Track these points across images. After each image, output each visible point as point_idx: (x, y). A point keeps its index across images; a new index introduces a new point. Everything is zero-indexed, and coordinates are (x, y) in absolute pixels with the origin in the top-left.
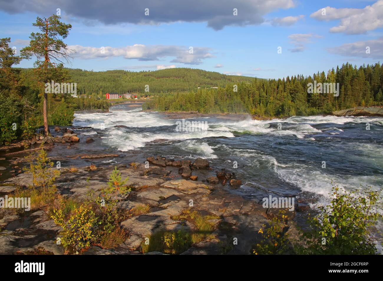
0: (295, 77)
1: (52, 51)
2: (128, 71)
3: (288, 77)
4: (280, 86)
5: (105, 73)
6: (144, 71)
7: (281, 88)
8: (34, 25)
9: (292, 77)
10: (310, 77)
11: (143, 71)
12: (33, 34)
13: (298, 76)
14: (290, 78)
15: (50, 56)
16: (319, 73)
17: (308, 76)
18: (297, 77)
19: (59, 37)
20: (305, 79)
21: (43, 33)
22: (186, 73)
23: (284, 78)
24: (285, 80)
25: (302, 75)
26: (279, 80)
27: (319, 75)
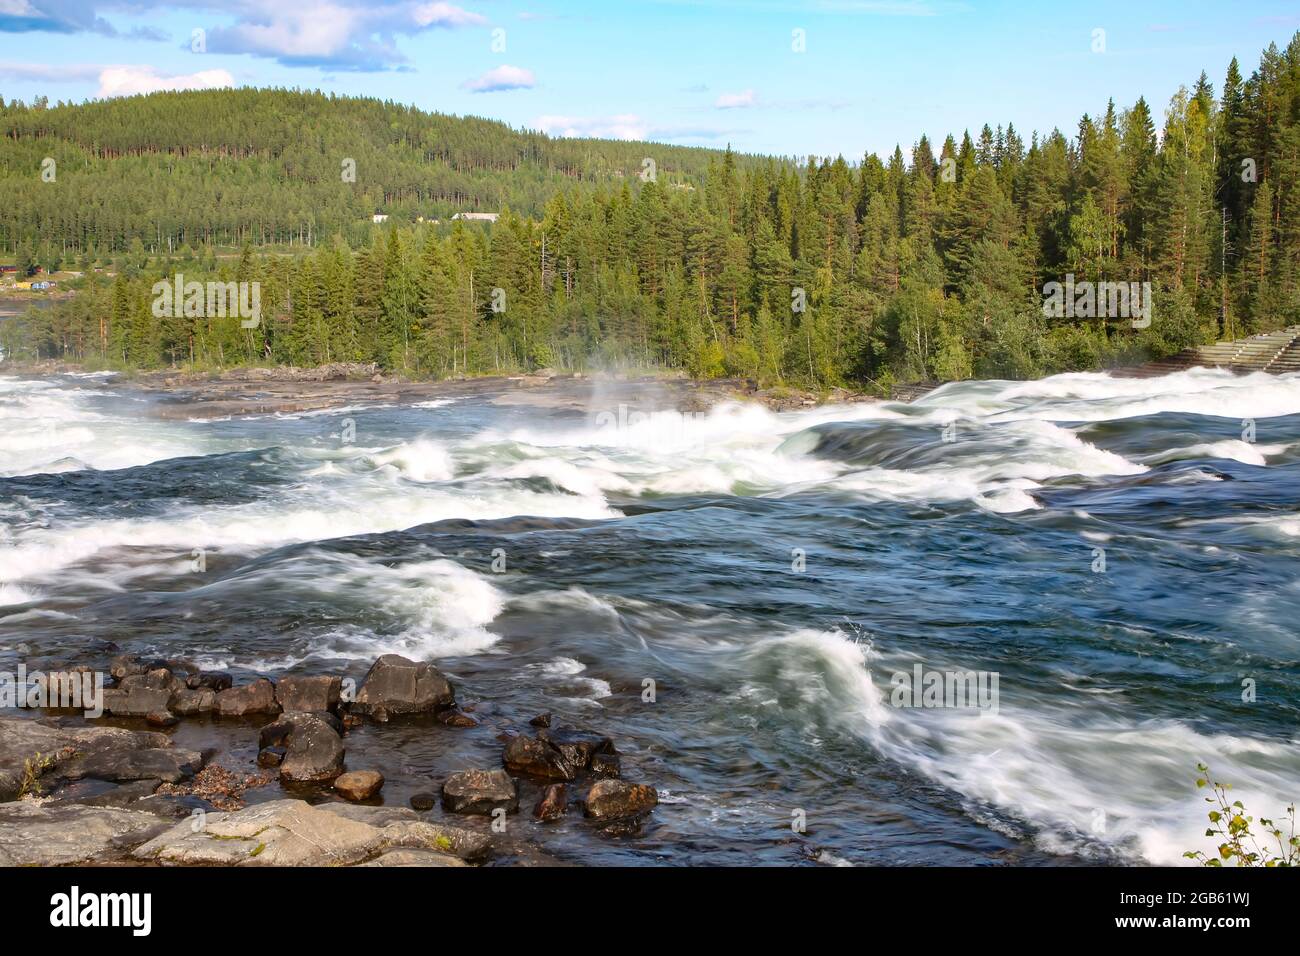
0: (967, 145)
4: (877, 202)
7: (882, 210)
9: (949, 141)
10: (1058, 140)
13: (987, 133)
14: (937, 152)
16: (1117, 110)
17: (1049, 135)
18: (976, 139)
20: (1027, 150)
22: (294, 126)
23: (898, 152)
24: (908, 161)
25: (1010, 131)
26: (871, 163)
27: (1117, 125)
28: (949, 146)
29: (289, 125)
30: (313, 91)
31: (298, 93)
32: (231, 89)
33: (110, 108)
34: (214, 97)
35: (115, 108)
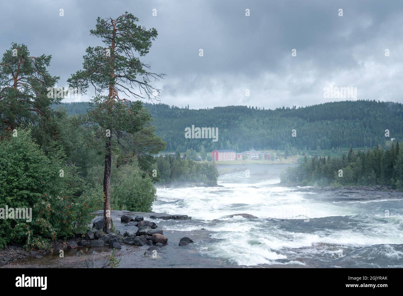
1: (122, 76)
2: (255, 108)
5: (211, 111)
6: (284, 108)
8: (92, 32)
11: (282, 108)
12: (89, 50)
19: (134, 53)
21: (107, 46)
22: (367, 111)
29: (365, 111)
30: (373, 100)
31: (368, 101)
32: (348, 101)
33: (313, 108)
34: (343, 103)
35: (314, 108)
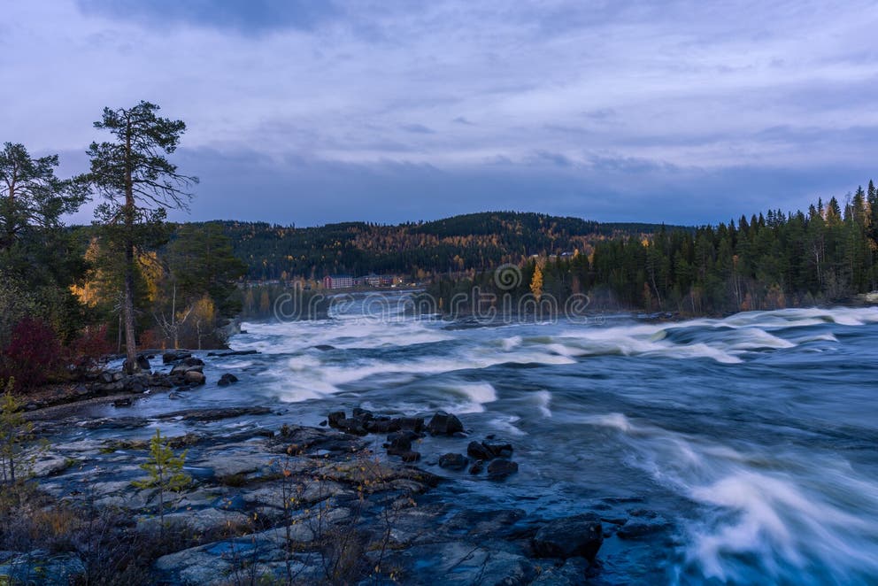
0: (761, 217)
1: (140, 181)
3: (744, 217)
4: (723, 241)
5: (322, 229)
7: (724, 243)
8: (98, 125)
9: (754, 217)
10: (800, 215)
12: (94, 147)
13: (770, 213)
14: (749, 221)
15: (136, 194)
16: (823, 202)
17: (795, 213)
18: (765, 216)
19: (158, 150)
20: (787, 219)
21: (118, 142)
23: (732, 222)
24: (737, 226)
25: (779, 212)
26: (722, 226)
27: (824, 208)
28: (754, 218)
